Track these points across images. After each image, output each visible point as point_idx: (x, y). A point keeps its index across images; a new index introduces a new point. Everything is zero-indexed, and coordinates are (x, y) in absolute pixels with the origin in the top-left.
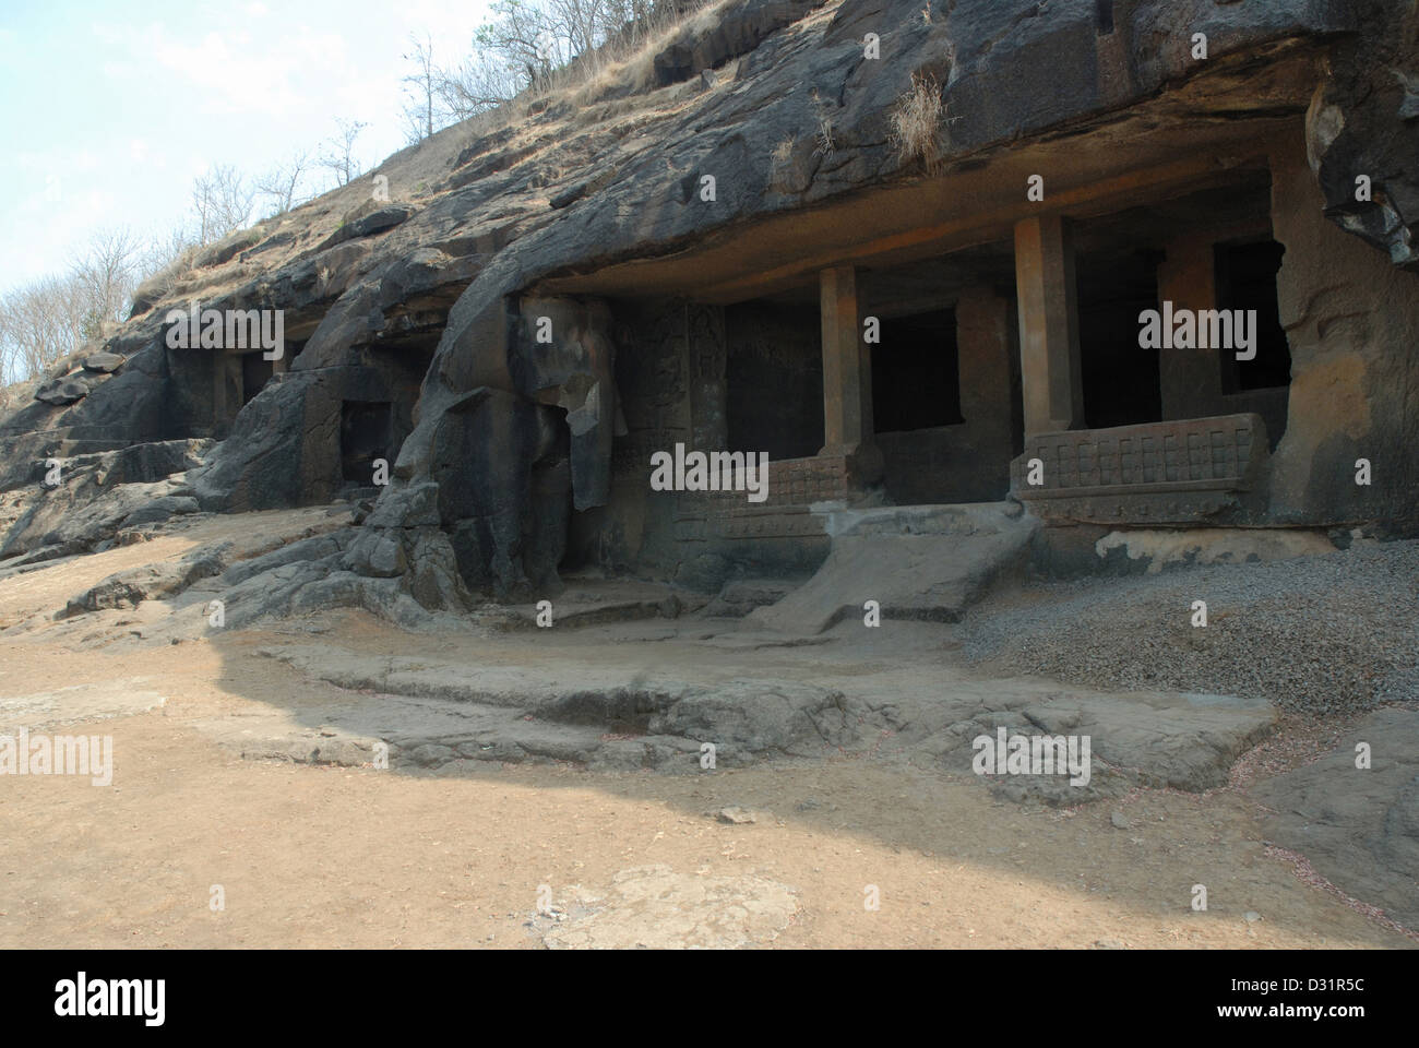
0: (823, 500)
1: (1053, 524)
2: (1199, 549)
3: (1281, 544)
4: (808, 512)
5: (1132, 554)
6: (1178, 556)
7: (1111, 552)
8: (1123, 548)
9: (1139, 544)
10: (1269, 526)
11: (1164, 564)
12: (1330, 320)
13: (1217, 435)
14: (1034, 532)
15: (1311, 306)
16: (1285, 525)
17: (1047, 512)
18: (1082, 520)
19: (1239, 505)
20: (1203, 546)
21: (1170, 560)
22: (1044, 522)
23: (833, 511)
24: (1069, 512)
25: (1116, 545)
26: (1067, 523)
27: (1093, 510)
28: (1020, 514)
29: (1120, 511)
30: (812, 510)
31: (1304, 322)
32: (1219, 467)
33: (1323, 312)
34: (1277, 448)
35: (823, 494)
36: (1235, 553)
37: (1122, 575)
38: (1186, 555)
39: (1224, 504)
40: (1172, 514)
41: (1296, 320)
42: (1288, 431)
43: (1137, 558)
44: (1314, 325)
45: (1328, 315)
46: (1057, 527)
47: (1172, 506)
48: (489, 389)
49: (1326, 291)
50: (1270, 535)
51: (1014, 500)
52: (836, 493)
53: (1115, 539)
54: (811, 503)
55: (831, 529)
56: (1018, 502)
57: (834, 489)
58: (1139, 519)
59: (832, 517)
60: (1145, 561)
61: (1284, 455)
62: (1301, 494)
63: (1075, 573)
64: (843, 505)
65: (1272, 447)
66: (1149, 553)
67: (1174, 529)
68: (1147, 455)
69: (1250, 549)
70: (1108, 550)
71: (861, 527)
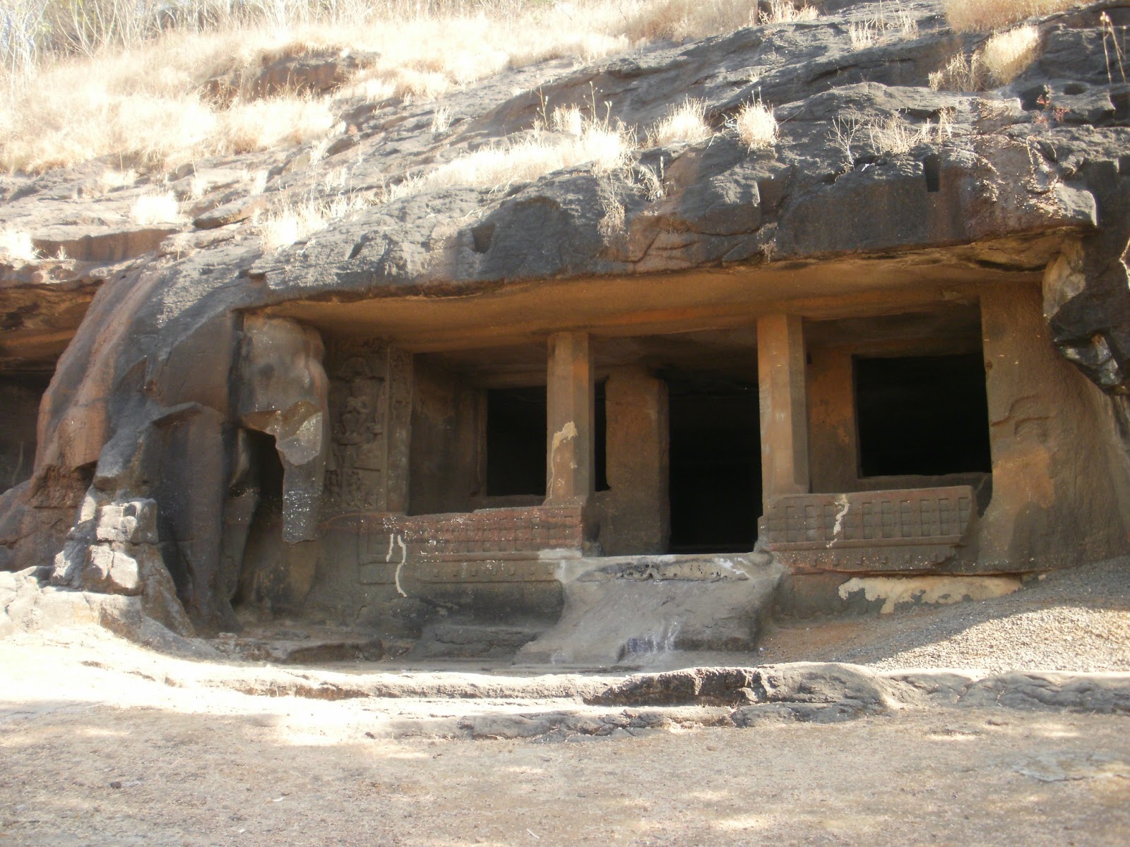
0: (554, 547)
1: (799, 572)
2: (923, 592)
3: (986, 587)
4: (536, 558)
5: (870, 596)
6: (907, 598)
7: (852, 595)
8: (862, 591)
9: (875, 588)
10: (977, 573)
11: (895, 605)
12: (1024, 421)
13: (944, 502)
14: (781, 579)
15: (1012, 409)
16: (991, 572)
17: (795, 562)
18: (827, 568)
19: (957, 557)
20: (928, 589)
21: (901, 601)
22: (792, 570)
23: (565, 558)
24: (816, 561)
25: (856, 589)
26: (813, 570)
27: (838, 560)
28: (769, 562)
29: (863, 561)
30: (541, 556)
31: (1006, 420)
32: (945, 527)
33: (1019, 415)
34: (985, 513)
35: (553, 542)
36: (952, 594)
37: (860, 614)
38: (914, 596)
39: (948, 555)
40: (907, 562)
41: (1002, 419)
42: (992, 501)
43: (873, 600)
44: (1012, 423)
45: (1022, 417)
46: (803, 574)
47: (907, 557)
48: (199, 405)
49: (1023, 399)
50: (977, 581)
51: (762, 551)
52: (568, 541)
53: (854, 584)
54: (538, 550)
55: (561, 576)
56: (766, 552)
57: (565, 538)
58: (878, 566)
59: (563, 564)
60: (880, 602)
61: (991, 518)
62: (1006, 548)
63: (817, 614)
64: (578, 554)
65: (981, 513)
66: (883, 596)
67: (904, 576)
68: (885, 515)
69: (964, 591)
70: (850, 593)
71: (597, 574)
